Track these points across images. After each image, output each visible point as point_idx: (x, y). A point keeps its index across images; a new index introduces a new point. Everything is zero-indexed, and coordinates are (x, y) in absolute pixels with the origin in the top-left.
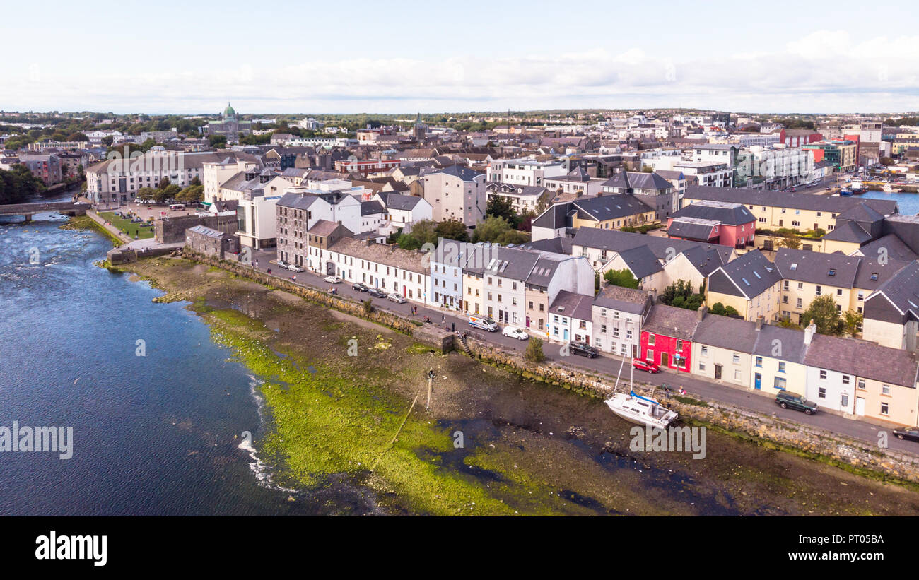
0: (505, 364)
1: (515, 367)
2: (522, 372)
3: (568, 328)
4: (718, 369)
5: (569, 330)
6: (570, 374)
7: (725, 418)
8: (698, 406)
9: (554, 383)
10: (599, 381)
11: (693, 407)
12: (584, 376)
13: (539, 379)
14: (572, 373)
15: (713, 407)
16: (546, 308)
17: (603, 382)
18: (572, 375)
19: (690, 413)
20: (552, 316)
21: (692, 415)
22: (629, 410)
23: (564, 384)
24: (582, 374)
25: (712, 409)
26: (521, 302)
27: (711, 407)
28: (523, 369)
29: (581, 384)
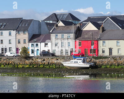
0: (9, 64)
1: (14, 64)
2: (18, 65)
3: (39, 48)
4: (111, 50)
5: (39, 50)
6: (43, 60)
7: (115, 61)
8: (103, 59)
9: (35, 66)
10: (57, 60)
11: (101, 60)
12: (50, 59)
13: (27, 66)
14: (44, 59)
15: (110, 57)
16: (27, 41)
17: (59, 59)
18: (44, 60)
19: (100, 63)
20: (30, 44)
21: (101, 64)
22: (73, 63)
23: (40, 65)
24: (49, 59)
25: (109, 59)
26: (13, 42)
27: (109, 58)
28: (19, 64)
29: (49, 63)
